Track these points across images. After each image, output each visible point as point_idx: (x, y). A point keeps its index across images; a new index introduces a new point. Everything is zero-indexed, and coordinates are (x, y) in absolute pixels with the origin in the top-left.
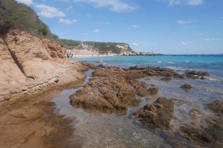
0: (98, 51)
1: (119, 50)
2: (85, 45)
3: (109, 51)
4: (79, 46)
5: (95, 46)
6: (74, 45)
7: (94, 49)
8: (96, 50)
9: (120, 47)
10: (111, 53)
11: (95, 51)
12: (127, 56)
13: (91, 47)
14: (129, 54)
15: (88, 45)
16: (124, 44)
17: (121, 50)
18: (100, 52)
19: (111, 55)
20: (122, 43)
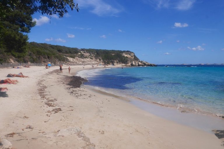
0: (102, 60)
1: (126, 59)
2: (85, 52)
3: (115, 61)
4: (80, 54)
5: (98, 54)
6: (72, 52)
7: (96, 57)
8: (100, 60)
9: (126, 56)
10: (117, 63)
11: (98, 60)
12: (136, 66)
13: (92, 55)
14: (138, 64)
15: (90, 53)
16: (130, 52)
17: (128, 59)
18: (105, 62)
19: (118, 66)
20: (128, 51)
